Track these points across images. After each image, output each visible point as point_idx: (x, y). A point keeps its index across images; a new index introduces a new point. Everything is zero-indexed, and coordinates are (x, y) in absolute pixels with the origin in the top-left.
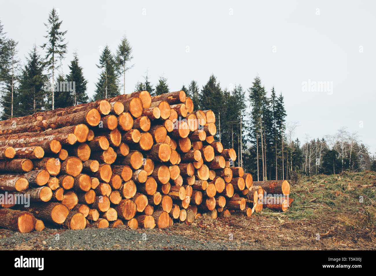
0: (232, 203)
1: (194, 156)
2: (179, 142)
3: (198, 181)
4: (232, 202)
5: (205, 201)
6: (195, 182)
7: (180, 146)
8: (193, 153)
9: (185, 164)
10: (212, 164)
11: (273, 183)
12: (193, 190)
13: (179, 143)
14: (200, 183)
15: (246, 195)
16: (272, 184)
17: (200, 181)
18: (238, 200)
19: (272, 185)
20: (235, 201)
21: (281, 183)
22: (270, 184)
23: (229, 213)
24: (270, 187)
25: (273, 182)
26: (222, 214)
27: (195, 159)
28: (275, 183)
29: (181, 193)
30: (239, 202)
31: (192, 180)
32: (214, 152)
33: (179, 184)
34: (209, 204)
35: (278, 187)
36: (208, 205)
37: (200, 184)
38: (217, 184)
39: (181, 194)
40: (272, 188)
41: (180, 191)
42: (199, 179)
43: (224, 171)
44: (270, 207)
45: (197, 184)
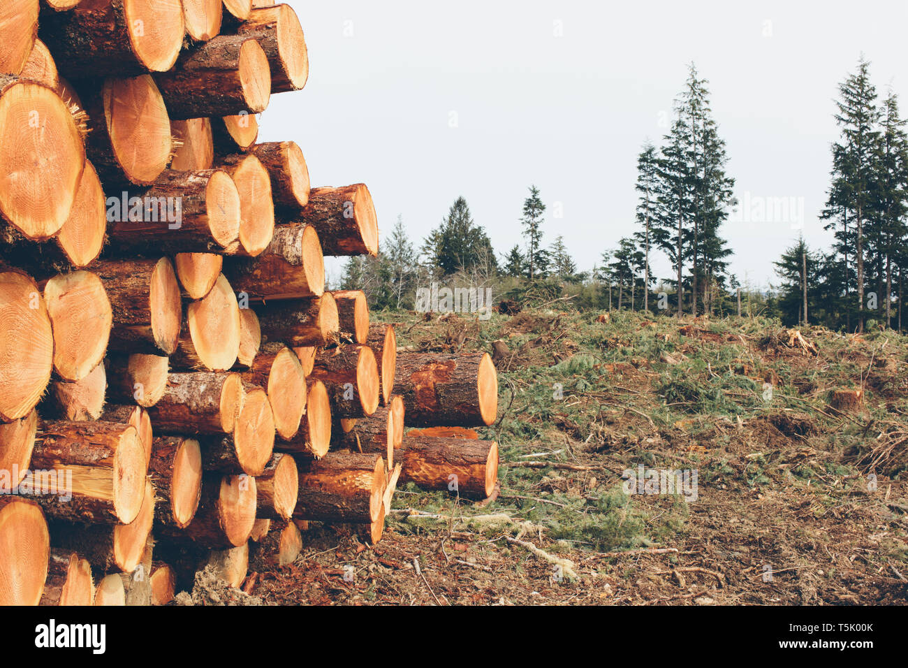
0: (321, 485)
1: (204, 212)
2: (107, 105)
3: (185, 377)
4: (323, 478)
5: (217, 496)
6: (172, 384)
7: (113, 132)
8: (201, 187)
9: (128, 268)
10: (258, 272)
11: (432, 367)
12: (156, 433)
13: (103, 110)
14: (202, 388)
15: (352, 431)
16: (426, 370)
17: (201, 376)
18: (355, 469)
19: (424, 374)
20: (338, 471)
21: (472, 367)
22: (417, 371)
23: (298, 540)
24: (419, 387)
25: (429, 363)
26: (267, 548)
27: (215, 235)
28: (442, 367)
29: (121, 477)
30: (366, 481)
31: (154, 369)
32: (275, 202)
33: (83, 403)
34: (231, 510)
35: (457, 385)
36: (229, 513)
37: (203, 396)
38: (276, 388)
39: (125, 479)
40: (428, 389)
41: (115, 462)
42: (194, 361)
43: (317, 313)
44: (426, 477)
45: (182, 394)
